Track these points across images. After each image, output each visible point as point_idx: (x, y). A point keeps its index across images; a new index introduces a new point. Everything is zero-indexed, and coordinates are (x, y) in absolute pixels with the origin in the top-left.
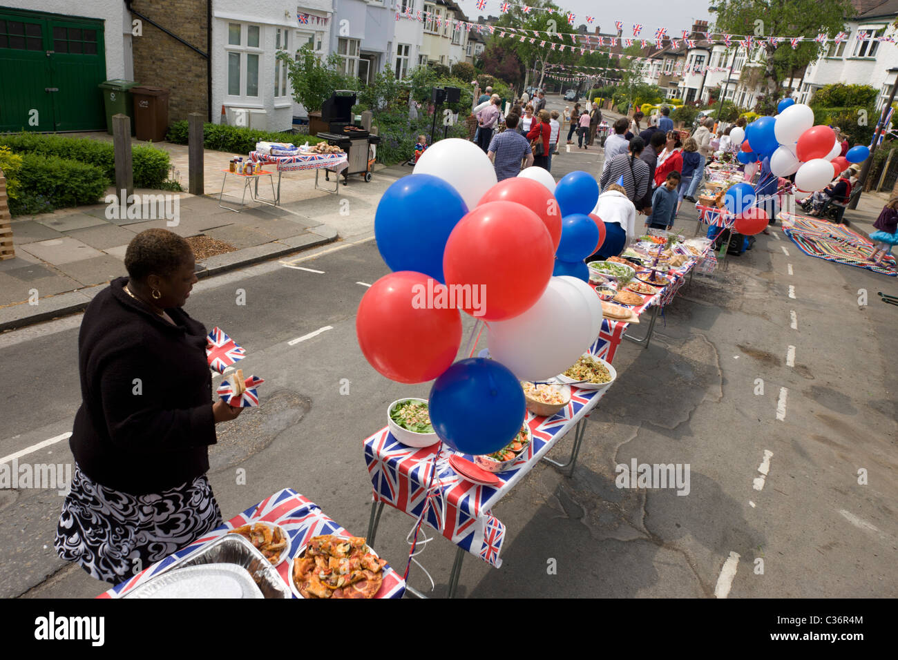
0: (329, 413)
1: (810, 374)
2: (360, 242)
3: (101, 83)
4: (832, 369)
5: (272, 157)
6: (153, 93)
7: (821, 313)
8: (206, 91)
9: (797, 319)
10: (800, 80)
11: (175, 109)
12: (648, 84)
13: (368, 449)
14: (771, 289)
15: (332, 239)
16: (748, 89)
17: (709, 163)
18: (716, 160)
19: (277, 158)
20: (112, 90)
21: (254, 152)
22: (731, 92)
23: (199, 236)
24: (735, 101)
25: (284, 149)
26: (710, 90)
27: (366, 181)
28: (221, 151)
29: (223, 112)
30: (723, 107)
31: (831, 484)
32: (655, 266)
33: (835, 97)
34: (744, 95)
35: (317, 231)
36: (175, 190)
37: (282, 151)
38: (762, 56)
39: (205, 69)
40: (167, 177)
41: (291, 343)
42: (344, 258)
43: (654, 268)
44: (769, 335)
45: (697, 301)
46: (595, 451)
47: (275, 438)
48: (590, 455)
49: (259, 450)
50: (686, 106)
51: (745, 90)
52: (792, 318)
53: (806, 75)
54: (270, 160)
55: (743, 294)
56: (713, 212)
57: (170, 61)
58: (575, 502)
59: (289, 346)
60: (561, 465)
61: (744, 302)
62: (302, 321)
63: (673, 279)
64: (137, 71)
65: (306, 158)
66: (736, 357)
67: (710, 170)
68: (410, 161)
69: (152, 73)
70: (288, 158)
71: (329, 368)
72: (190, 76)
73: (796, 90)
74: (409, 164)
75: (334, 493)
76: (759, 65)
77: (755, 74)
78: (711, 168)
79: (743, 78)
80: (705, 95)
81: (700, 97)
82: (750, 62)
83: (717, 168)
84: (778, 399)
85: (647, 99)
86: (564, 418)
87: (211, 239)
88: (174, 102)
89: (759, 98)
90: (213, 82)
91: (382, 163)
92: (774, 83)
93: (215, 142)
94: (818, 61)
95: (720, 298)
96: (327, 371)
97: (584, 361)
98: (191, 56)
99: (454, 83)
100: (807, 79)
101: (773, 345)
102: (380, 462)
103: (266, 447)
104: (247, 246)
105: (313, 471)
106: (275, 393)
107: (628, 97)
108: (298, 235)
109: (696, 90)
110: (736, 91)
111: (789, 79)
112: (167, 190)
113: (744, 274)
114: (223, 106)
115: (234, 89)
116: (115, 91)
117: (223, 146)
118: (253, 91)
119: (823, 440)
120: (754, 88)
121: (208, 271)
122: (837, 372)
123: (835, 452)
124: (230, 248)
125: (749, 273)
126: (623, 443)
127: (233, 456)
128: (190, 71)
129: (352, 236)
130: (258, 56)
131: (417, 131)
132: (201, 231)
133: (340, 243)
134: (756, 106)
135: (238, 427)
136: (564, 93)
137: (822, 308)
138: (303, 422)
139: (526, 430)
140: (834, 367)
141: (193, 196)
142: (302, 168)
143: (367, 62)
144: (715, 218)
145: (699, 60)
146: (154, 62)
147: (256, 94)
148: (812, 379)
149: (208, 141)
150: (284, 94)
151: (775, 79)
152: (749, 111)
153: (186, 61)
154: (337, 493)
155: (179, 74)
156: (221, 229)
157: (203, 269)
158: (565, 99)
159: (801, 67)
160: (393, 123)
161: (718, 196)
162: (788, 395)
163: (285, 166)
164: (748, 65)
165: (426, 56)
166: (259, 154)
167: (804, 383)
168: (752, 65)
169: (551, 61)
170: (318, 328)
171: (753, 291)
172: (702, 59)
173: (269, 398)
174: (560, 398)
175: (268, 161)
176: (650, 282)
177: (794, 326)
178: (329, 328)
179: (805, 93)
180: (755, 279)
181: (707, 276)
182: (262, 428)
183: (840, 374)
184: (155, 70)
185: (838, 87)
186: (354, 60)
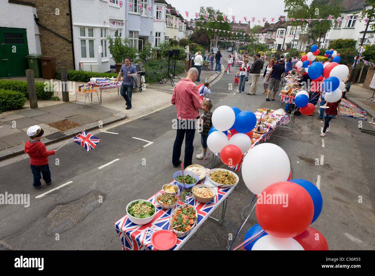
0: (114, 201)
1: (330, 168)
2: (136, 119)
3: (26, 56)
4: (340, 165)
5: (97, 84)
6: (48, 59)
7: (335, 139)
8: (72, 57)
9: (324, 142)
10: (324, 38)
11: (59, 65)
12: (261, 43)
13: (117, 227)
14: (313, 130)
15: (123, 118)
16: (303, 43)
17: (286, 76)
18: (289, 74)
19: (99, 84)
20: (31, 59)
21: (90, 82)
22: (296, 45)
23: (65, 120)
24: (297, 48)
25: (102, 80)
26: (287, 45)
27: (141, 92)
28: (79, 82)
29: (80, 65)
30: (292, 51)
31: (341, 221)
32: (259, 125)
33: (339, 45)
34: (301, 46)
35: (117, 115)
36: (57, 100)
37: (101, 81)
38: (307, 29)
39: (71, 48)
40: (53, 95)
41: (99, 168)
42: (128, 126)
43: (259, 126)
44: (312, 151)
45: (281, 137)
46: (234, 212)
47: (87, 215)
48: (231, 214)
49: (79, 221)
50: (277, 52)
51: (301, 43)
52: (322, 142)
53: (326, 36)
54: (96, 85)
55: (301, 132)
56: (287, 97)
57: (56, 45)
58: (224, 238)
59: (99, 169)
60: (218, 220)
61: (301, 136)
62: (106, 157)
63: (268, 130)
64: (43, 50)
65: (112, 83)
66: (298, 162)
67: (286, 79)
68: (160, 81)
69: (49, 50)
70: (104, 84)
71: (116, 179)
72: (65, 51)
73: (322, 43)
74: (160, 83)
75: (111, 241)
76: (306, 33)
77: (305, 37)
78: (287, 78)
79: (300, 39)
80: (285, 47)
81: (283, 47)
82: (302, 32)
83: (289, 78)
84: (316, 181)
85: (261, 49)
86: (214, 203)
87: (70, 121)
88: (59, 62)
89: (307, 47)
90: (75, 53)
91: (148, 83)
92: (313, 40)
93: (76, 78)
94: (331, 30)
95: (291, 135)
96: (114, 180)
97: (224, 174)
98: (65, 42)
99: (178, 47)
100: (327, 38)
101: (314, 155)
102: (123, 233)
103: (83, 220)
104: (86, 123)
105: (103, 231)
106: (90, 193)
107: (253, 49)
108: (109, 117)
109: (281, 45)
110: (297, 44)
111: (319, 38)
112: (53, 100)
113: (301, 123)
114: (80, 63)
115: (84, 55)
116: (32, 59)
117: (80, 80)
118: (92, 55)
119: (336, 199)
120: (305, 43)
121: (67, 136)
122: (342, 166)
123: (342, 205)
124: (79, 125)
125: (303, 123)
126: (247, 207)
127: (67, 225)
128: (65, 49)
129: (132, 116)
130: (93, 41)
131: (163, 69)
132: (66, 118)
133: (127, 119)
134: (306, 50)
135: (71, 211)
136: (227, 49)
137: (335, 137)
138: (101, 206)
139: (195, 211)
140: (341, 164)
141: (64, 102)
142: (111, 88)
143: (142, 41)
144: (288, 100)
145: (282, 32)
146: (49, 46)
147: (93, 57)
148: (331, 170)
149: (73, 78)
150: (106, 56)
151: (313, 38)
152: (303, 52)
153: (63, 44)
154: (113, 241)
155: (60, 50)
156: (75, 117)
157: (65, 135)
158: (228, 51)
159: (324, 33)
160: (153, 66)
161: (289, 90)
162: (321, 179)
163: (103, 87)
164: (302, 33)
165: (168, 37)
166: (91, 83)
167: (328, 172)
168: (304, 33)
169: (220, 36)
170: (112, 160)
171: (305, 131)
172: (283, 32)
173: (87, 195)
174: (211, 194)
175: (96, 86)
176: (258, 132)
177: (323, 146)
178: (118, 159)
179: (326, 44)
180: (306, 125)
181: (285, 125)
182: (82, 210)
183: (344, 167)
184: (50, 49)
185: (339, 41)
186: (136, 40)
